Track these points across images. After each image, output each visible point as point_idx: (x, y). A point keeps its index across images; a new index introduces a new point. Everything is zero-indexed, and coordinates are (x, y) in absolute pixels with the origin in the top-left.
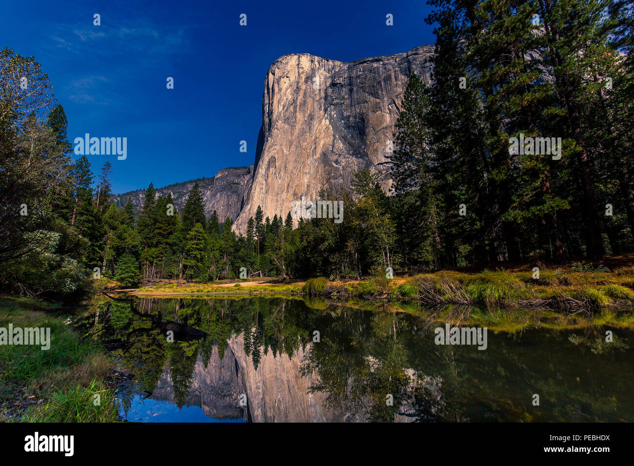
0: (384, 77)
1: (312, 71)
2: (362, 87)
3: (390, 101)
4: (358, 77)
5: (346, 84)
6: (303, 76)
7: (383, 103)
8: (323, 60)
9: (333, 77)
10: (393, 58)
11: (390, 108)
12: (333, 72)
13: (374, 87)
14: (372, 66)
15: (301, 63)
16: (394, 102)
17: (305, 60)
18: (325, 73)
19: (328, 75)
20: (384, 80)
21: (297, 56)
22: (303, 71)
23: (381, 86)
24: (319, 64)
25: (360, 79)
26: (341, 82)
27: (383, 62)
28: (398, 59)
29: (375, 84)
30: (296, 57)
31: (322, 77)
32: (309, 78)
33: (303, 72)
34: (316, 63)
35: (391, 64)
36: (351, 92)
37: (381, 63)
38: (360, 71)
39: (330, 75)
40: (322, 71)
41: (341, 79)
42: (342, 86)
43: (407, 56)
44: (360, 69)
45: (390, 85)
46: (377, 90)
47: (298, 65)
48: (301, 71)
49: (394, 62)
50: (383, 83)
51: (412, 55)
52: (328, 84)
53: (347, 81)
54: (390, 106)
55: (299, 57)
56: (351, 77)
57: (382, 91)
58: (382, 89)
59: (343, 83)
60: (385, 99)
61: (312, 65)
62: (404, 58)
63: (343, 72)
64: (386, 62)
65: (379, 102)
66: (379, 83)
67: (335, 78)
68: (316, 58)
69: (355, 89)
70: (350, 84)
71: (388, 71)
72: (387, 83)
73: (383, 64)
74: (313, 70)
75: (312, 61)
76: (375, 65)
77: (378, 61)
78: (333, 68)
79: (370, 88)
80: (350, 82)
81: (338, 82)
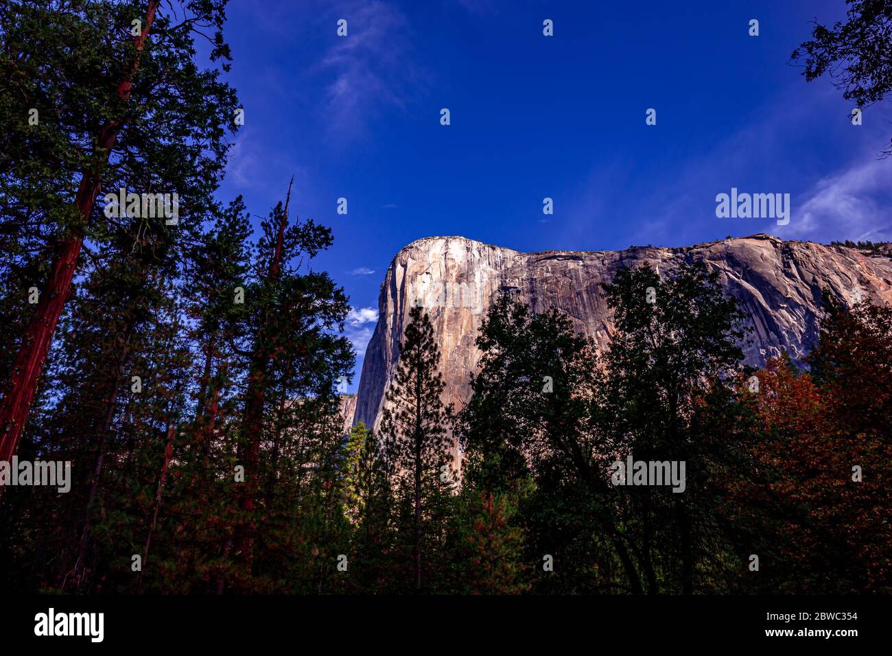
0: (587, 287)
1: (468, 265)
2: (552, 298)
3: (598, 325)
4: (545, 280)
5: (526, 289)
6: (454, 273)
7: (587, 326)
8: (487, 248)
9: (504, 277)
10: (598, 258)
11: (600, 336)
12: (503, 267)
13: (571, 299)
14: (567, 267)
15: (450, 251)
16: (605, 328)
17: (457, 247)
18: (489, 269)
19: (495, 273)
20: (587, 291)
21: (444, 241)
22: (452, 264)
23: (582, 299)
24: (480, 254)
25: (547, 283)
26: (517, 286)
27: (583, 262)
28: (606, 262)
29: (573, 296)
30: (441, 242)
31: (485, 275)
32: (464, 276)
33: (453, 267)
34: (475, 252)
35: (596, 266)
36: (534, 304)
37: (581, 263)
38: (547, 272)
39: (498, 272)
40: (484, 265)
41: (517, 280)
42: (518, 292)
43: (621, 259)
44: (548, 268)
45: (597, 300)
46: (576, 304)
47: (446, 254)
48: (450, 264)
49: (601, 265)
50: (585, 296)
51: (627, 257)
52: (495, 287)
53: (526, 285)
54: (598, 332)
55: (447, 241)
56: (532, 279)
57: (584, 307)
58: (584, 305)
59: (520, 288)
60: (591, 320)
61: (467, 255)
62: (615, 261)
63: (520, 269)
64: (589, 262)
65: (580, 325)
66: (579, 294)
67: (506, 278)
68: (475, 244)
69: (540, 299)
70: (532, 291)
71: (593, 278)
72: (593, 297)
73: (584, 266)
74: (470, 263)
75: (468, 249)
76: (571, 265)
77: (575, 258)
78: (503, 262)
79: (564, 300)
80: (533, 287)
81: (512, 284)
